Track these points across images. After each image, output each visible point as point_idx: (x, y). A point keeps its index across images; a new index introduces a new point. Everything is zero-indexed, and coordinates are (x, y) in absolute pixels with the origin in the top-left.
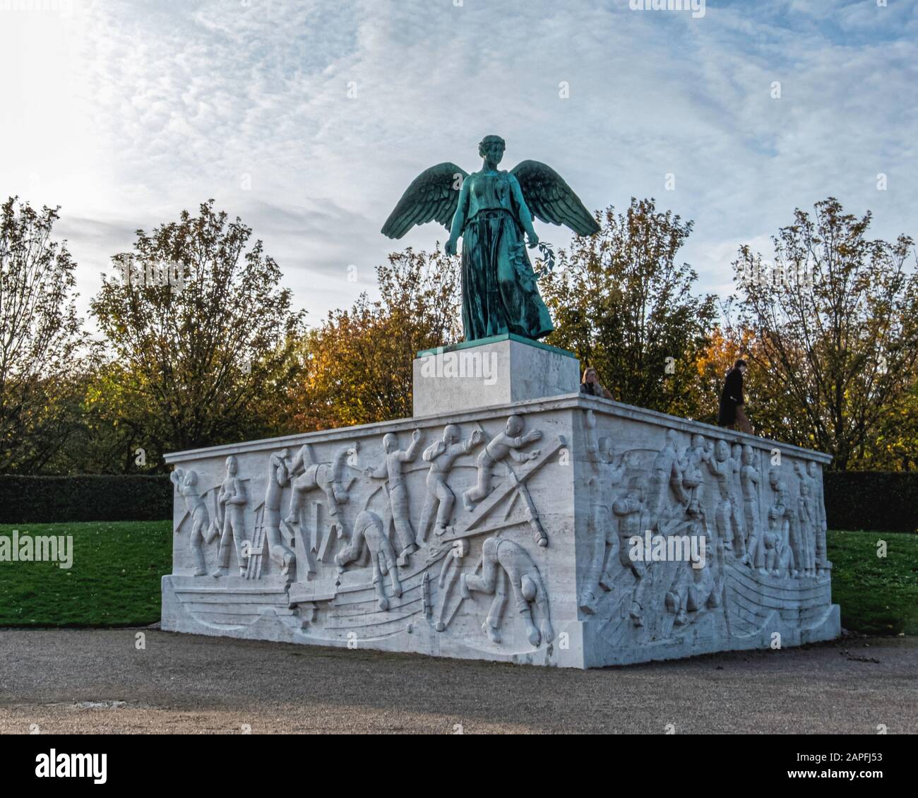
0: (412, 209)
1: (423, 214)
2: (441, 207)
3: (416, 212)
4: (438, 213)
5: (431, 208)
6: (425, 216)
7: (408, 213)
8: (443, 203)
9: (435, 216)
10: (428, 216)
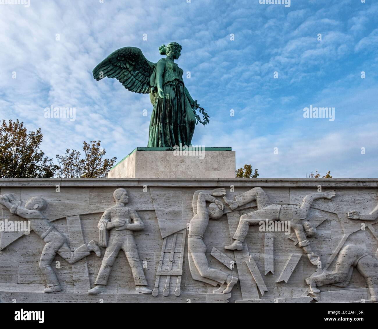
0: (107, 66)
1: (112, 72)
2: (122, 72)
3: (109, 69)
4: (119, 75)
5: (117, 70)
6: (112, 74)
7: (105, 68)
8: (124, 70)
9: (117, 76)
10: (114, 75)
